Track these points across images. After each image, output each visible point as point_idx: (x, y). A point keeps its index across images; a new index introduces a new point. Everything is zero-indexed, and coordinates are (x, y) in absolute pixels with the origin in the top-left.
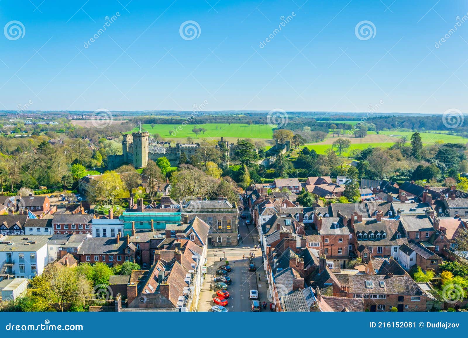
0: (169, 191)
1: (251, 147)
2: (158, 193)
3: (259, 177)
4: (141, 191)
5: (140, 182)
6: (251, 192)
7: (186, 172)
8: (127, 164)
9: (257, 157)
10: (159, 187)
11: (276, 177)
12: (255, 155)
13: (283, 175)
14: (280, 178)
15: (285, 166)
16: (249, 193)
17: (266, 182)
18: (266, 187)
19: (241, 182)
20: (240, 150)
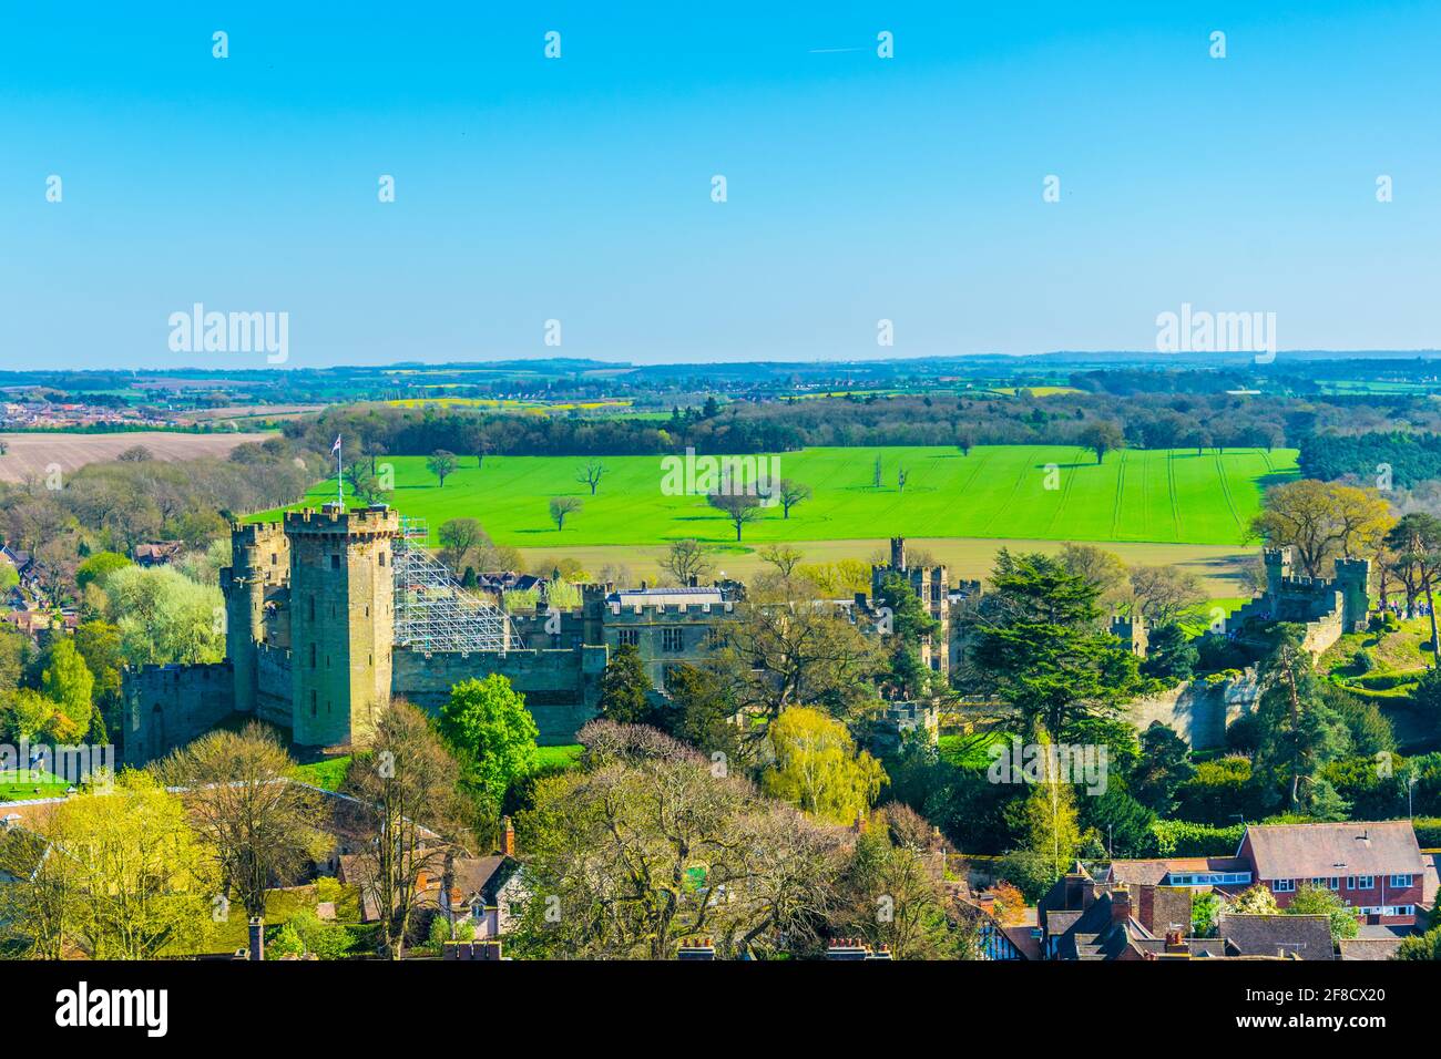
0: (515, 908)
1: (1080, 608)
2: (441, 923)
3: (1143, 810)
4: (326, 911)
5: (320, 844)
6: (1075, 916)
7: (616, 775)
8: (234, 722)
9: (1122, 672)
10: (448, 880)
11: (1258, 815)
12: (1111, 661)
13: (1309, 802)
14: (1288, 817)
15: (1321, 735)
16: (1061, 921)
17: (1186, 848)
18: (1188, 880)
19: (1014, 846)
20: (1010, 624)
